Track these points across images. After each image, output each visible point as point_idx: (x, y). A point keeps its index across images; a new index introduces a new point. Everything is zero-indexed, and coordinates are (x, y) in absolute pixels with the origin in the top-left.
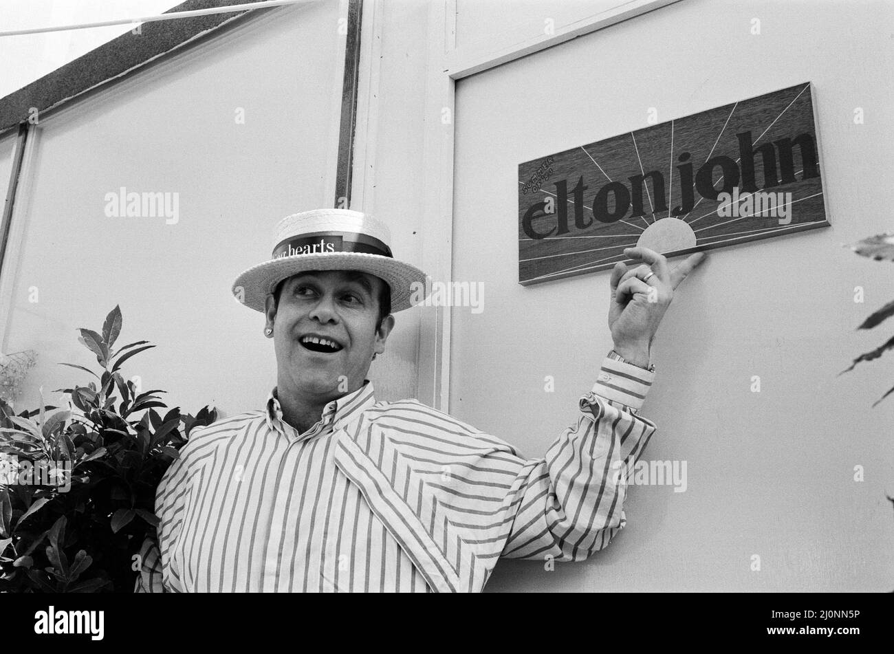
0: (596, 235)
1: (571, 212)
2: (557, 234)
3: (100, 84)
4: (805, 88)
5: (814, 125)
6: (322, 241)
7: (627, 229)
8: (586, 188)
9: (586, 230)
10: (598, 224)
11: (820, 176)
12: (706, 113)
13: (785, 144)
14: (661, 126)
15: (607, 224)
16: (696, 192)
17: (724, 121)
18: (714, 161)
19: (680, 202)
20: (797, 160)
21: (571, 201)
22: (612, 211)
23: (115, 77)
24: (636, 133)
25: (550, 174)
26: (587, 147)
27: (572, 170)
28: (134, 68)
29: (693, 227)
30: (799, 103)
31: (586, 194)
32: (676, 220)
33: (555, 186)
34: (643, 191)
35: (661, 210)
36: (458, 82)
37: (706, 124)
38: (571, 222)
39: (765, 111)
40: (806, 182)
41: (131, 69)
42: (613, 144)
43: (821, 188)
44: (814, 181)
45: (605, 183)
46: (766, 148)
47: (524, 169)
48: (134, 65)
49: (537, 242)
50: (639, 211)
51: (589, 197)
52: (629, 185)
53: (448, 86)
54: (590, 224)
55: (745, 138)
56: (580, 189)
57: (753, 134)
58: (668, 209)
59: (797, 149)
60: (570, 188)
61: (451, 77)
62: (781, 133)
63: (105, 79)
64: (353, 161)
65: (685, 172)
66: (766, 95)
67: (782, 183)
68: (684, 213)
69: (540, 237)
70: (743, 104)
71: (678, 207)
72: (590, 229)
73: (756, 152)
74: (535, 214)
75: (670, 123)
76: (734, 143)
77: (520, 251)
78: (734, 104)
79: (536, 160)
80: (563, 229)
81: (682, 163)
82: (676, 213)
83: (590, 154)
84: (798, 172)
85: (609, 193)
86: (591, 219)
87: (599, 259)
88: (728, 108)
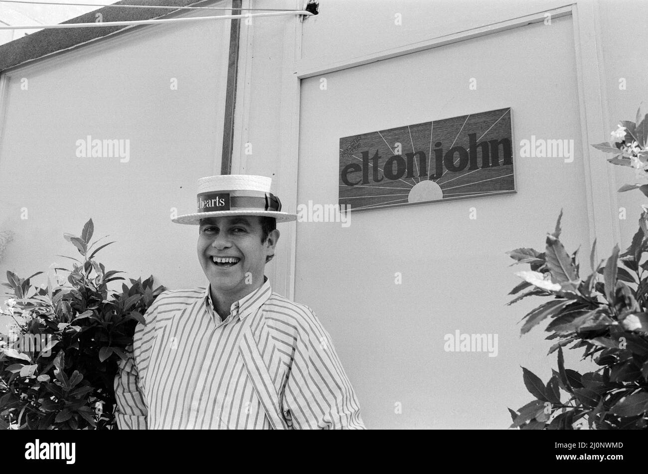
0: (386, 186)
1: (371, 172)
2: (362, 184)
3: (55, 52)
4: (508, 110)
5: (511, 133)
6: (217, 197)
7: (403, 185)
8: (380, 157)
9: (380, 183)
10: (386, 180)
11: (512, 164)
12: (451, 119)
13: (495, 143)
14: (426, 124)
15: (392, 181)
16: (444, 167)
17: (461, 125)
18: (455, 149)
19: (434, 171)
20: (501, 153)
21: (371, 165)
22: (395, 173)
23: (66, 49)
24: (412, 127)
25: (358, 146)
26: (381, 132)
27: (372, 145)
28: (80, 44)
29: (442, 187)
30: (503, 119)
31: (380, 160)
32: (431, 182)
33: (361, 154)
34: (414, 163)
35: (423, 175)
36: (302, 80)
37: (451, 126)
38: (371, 178)
39: (485, 122)
40: (505, 166)
41: (78, 45)
42: (396, 132)
43: (513, 171)
44: (510, 166)
45: (390, 156)
46: (484, 144)
47: (343, 141)
48: (80, 43)
49: (350, 188)
50: (411, 175)
51: (382, 163)
52: (405, 158)
53: (296, 83)
54: (382, 179)
55: (473, 137)
56: (376, 157)
57: (478, 135)
58: (427, 175)
59: (501, 147)
60: (371, 156)
61: (298, 78)
62: (494, 136)
63: (58, 50)
64: (234, 125)
65: (438, 153)
66: (486, 112)
67: (492, 166)
68: (437, 178)
69: (352, 184)
70: (472, 116)
71: (434, 175)
72: (382, 182)
73: (478, 146)
74: (349, 170)
75: (431, 122)
76: (467, 138)
77: (339, 192)
78: (468, 116)
79: (351, 137)
80: (366, 181)
81: (437, 148)
82: (432, 178)
83: (383, 136)
84: (501, 161)
85: (394, 162)
86: (383, 176)
87: (387, 201)
88: (464, 117)
